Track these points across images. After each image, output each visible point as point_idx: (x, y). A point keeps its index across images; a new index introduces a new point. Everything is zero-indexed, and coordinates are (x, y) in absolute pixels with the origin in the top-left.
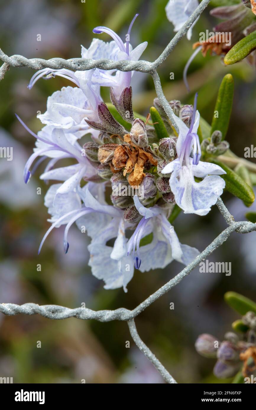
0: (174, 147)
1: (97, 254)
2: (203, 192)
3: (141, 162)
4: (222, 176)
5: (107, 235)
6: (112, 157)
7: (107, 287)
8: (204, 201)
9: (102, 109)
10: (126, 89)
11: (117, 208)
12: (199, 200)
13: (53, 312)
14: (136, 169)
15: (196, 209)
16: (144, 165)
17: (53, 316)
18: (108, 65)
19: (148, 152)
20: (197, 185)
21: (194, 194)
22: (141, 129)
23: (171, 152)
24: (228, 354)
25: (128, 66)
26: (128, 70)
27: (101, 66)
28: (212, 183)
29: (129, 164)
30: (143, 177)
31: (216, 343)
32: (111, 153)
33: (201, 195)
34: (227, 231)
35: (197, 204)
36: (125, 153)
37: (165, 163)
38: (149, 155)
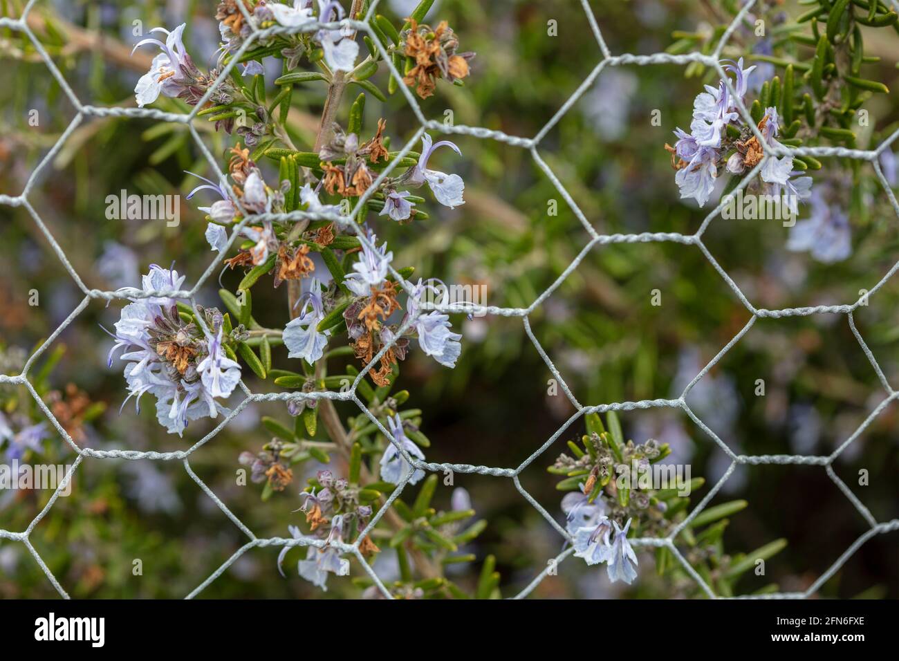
0: (206, 347)
1: (162, 410)
2: (226, 379)
3: (186, 356)
4: (239, 369)
5: (168, 397)
6: (166, 351)
7: (169, 432)
8: (227, 385)
9: (158, 320)
10: (173, 307)
11: (173, 382)
12: (224, 384)
13: (131, 456)
14: (182, 362)
15: (222, 391)
16: (188, 357)
17: (131, 458)
18: (159, 295)
19: (190, 347)
20: (223, 375)
21: (221, 380)
22: (184, 337)
23: (204, 351)
24: (259, 469)
25: (172, 296)
26: (173, 298)
27: (155, 295)
28: (232, 373)
29: (177, 358)
30: (187, 367)
31: (252, 459)
32: (166, 348)
33: (226, 381)
34: (246, 401)
35: (223, 388)
36: (174, 350)
37: (202, 360)
38: (191, 350)
